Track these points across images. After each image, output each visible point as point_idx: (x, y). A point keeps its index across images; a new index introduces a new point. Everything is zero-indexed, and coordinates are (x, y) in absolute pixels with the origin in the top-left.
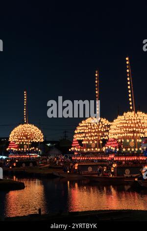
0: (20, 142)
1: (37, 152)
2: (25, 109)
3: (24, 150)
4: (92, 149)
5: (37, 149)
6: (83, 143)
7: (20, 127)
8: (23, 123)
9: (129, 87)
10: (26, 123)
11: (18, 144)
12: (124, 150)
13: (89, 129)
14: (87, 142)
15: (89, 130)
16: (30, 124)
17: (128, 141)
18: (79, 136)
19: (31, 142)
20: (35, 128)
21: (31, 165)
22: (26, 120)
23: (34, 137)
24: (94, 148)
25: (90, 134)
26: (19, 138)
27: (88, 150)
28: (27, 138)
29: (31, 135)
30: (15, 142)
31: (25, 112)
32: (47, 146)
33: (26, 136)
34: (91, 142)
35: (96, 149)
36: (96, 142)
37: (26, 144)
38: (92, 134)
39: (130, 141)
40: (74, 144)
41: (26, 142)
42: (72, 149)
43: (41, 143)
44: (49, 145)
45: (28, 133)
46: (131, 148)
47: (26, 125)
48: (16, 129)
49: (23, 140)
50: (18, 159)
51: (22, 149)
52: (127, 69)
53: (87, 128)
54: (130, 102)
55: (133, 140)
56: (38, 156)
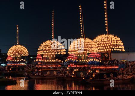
0: (14, 56)
1: (24, 62)
2: (17, 36)
3: (16, 61)
4: (50, 61)
5: (25, 60)
6: (43, 56)
7: (14, 47)
8: (16, 44)
9: (81, 23)
10: (18, 45)
11: (13, 57)
12: (80, 61)
13: (48, 47)
14: (47, 56)
15: (49, 49)
16: (20, 45)
17: (81, 55)
18: (42, 52)
19: (21, 56)
20: (24, 47)
21: (21, 69)
22: (18, 43)
23: (23, 53)
24: (51, 60)
25: (49, 51)
26: (14, 53)
27: (48, 61)
28: (18, 54)
29: (21, 52)
30: (11, 56)
31: (17, 38)
32: (31, 58)
33: (18, 52)
34: (49, 56)
35: (53, 60)
36: (52, 56)
37: (18, 57)
38: (51, 51)
39: (82, 55)
40: (38, 57)
41: (18, 56)
42: (37, 60)
43: (27, 56)
44: (32, 58)
45: (19, 50)
46: (81, 60)
47: (18, 46)
48: (11, 48)
49: (16, 55)
50: (13, 66)
51: (15, 60)
52: (80, 12)
53: (47, 47)
54: (81, 32)
55: (83, 55)
56: (25, 64)
